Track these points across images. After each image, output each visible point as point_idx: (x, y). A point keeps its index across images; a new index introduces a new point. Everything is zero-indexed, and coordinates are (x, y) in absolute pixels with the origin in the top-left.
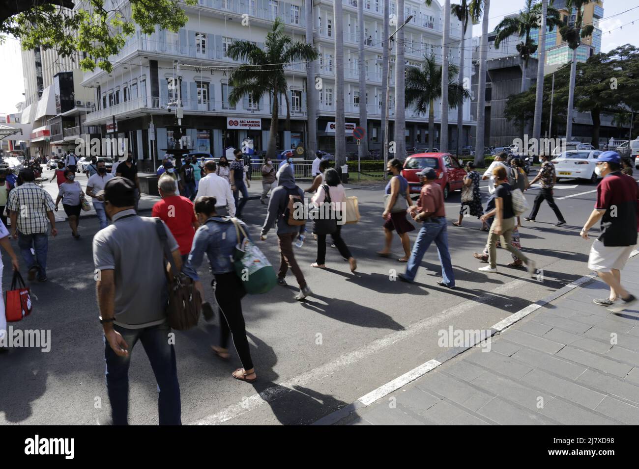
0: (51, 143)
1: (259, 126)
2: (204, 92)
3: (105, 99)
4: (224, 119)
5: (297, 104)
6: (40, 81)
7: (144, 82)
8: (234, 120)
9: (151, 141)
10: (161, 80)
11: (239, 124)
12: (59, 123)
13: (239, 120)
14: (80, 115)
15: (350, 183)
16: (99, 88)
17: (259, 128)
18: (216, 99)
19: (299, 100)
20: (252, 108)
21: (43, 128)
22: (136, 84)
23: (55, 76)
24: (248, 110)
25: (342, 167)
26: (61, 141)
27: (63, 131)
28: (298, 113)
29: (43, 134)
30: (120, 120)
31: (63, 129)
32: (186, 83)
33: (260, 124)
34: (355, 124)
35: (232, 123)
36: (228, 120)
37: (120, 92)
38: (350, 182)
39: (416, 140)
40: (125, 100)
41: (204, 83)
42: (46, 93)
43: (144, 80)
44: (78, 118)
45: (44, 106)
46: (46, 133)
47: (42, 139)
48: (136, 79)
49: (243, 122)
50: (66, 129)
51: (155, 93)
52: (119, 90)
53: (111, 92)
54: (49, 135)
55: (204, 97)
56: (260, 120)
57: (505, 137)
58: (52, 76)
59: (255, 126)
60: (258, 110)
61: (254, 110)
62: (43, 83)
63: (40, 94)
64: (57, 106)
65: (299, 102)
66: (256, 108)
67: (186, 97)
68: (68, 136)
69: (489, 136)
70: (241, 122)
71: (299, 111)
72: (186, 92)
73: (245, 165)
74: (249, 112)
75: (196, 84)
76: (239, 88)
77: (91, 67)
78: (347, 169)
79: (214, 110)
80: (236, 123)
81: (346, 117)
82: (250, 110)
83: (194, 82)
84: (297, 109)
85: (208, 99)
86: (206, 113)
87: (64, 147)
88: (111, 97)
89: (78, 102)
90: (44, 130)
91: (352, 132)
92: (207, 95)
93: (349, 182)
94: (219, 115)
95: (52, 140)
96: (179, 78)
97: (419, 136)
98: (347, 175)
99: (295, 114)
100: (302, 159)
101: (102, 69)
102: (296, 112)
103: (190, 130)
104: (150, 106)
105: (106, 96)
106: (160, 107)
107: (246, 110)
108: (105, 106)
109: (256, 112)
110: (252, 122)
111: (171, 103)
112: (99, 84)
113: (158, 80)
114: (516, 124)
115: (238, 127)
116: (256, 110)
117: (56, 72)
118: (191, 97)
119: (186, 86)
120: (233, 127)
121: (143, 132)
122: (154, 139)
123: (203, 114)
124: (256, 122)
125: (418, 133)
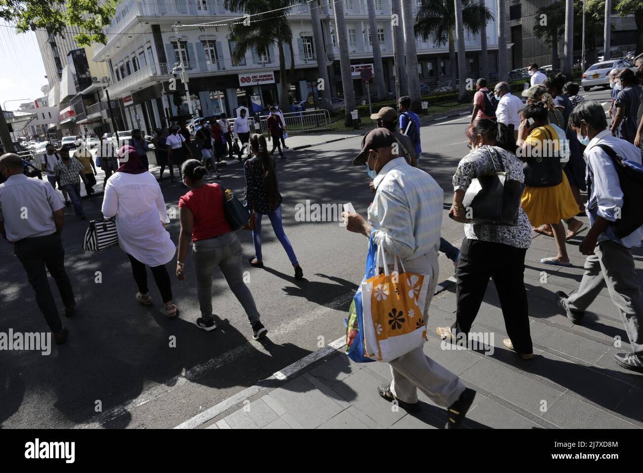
0: (77, 123)
1: (272, 79)
2: (212, 51)
3: (117, 72)
4: (235, 77)
5: (309, 50)
6: (58, 61)
7: (150, 49)
8: (245, 76)
9: (166, 109)
10: (166, 45)
11: (252, 79)
12: (80, 102)
13: (251, 76)
14: (98, 91)
15: (362, 129)
16: (110, 61)
17: (273, 82)
18: (225, 57)
19: (311, 46)
20: (263, 61)
21: (68, 109)
22: (143, 52)
23: (68, 55)
24: (259, 64)
25: (352, 113)
26: (85, 120)
27: (86, 110)
28: (311, 60)
29: (69, 115)
30: (134, 92)
31: (85, 108)
32: (192, 44)
33: (273, 77)
34: (372, 65)
35: (244, 80)
36: (240, 77)
37: (129, 63)
38: (362, 127)
39: (441, 73)
40: (136, 70)
41: (209, 41)
42: (65, 73)
43: (150, 47)
44: (97, 94)
45: (66, 87)
46: (71, 113)
47: (69, 120)
48: (142, 47)
49: (255, 77)
50: (87, 107)
51: (162, 59)
52: (129, 61)
53: (121, 64)
54: (74, 115)
55: (213, 57)
56: (272, 73)
57: (540, 57)
58: (66, 55)
59: (268, 79)
60: (270, 62)
61: (264, 63)
62: (61, 64)
63: (60, 75)
64: (76, 85)
65: (311, 48)
66: (267, 61)
67: (194, 59)
68: (91, 114)
69: (522, 58)
70: (253, 77)
71: (312, 58)
72: (193, 53)
73: (256, 123)
74: (260, 66)
75: (202, 43)
76: (242, 42)
77: (86, 41)
78: (357, 115)
79: (224, 69)
80: (248, 79)
81: (350, 58)
82: (261, 63)
83: (200, 42)
84: (310, 57)
85: (217, 58)
86: (216, 73)
87: (89, 125)
88: (122, 69)
89: (94, 78)
90: (70, 110)
91: (360, 74)
92: (214, 54)
93: (360, 128)
94: (230, 73)
95: (78, 119)
96: (179, 41)
97: (444, 69)
98: (359, 120)
99: (308, 62)
100: (313, 110)
101: (97, 42)
102: (309, 60)
103: (203, 92)
104: (159, 73)
105: (118, 69)
106: (169, 73)
107: (257, 65)
108: (119, 79)
109: (267, 65)
110: (264, 76)
111: (175, 68)
112: (109, 57)
113: (163, 45)
114: (547, 41)
115: (251, 83)
116: (267, 63)
117: (69, 50)
118: (199, 58)
119: (192, 47)
120: (246, 84)
121: (157, 101)
122: (168, 107)
123: (213, 74)
124: (269, 76)
125: (442, 65)
